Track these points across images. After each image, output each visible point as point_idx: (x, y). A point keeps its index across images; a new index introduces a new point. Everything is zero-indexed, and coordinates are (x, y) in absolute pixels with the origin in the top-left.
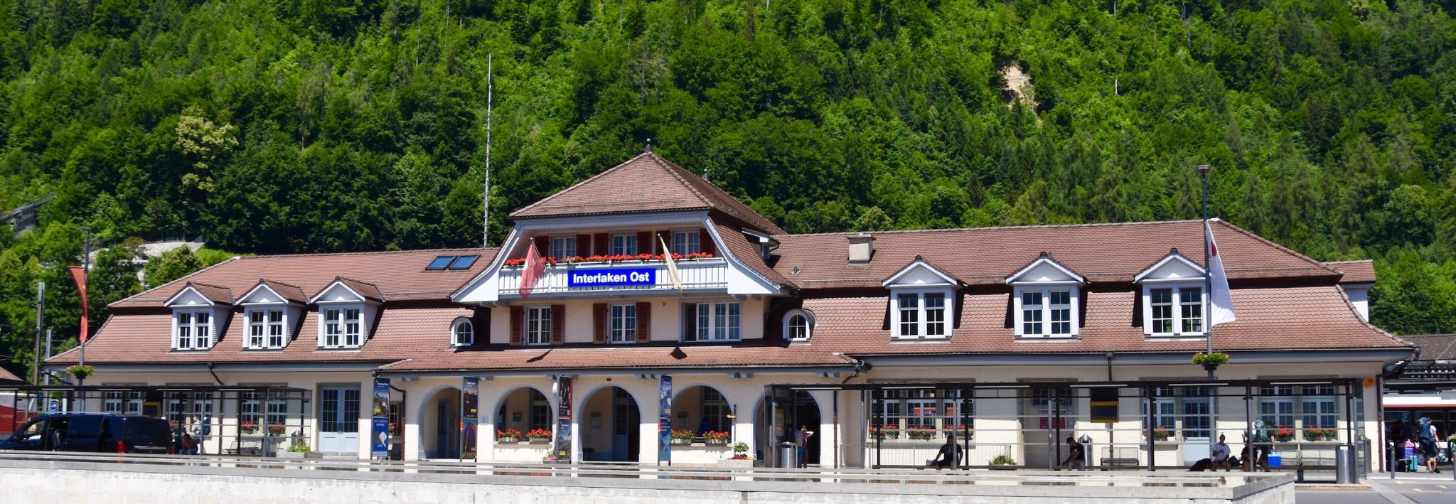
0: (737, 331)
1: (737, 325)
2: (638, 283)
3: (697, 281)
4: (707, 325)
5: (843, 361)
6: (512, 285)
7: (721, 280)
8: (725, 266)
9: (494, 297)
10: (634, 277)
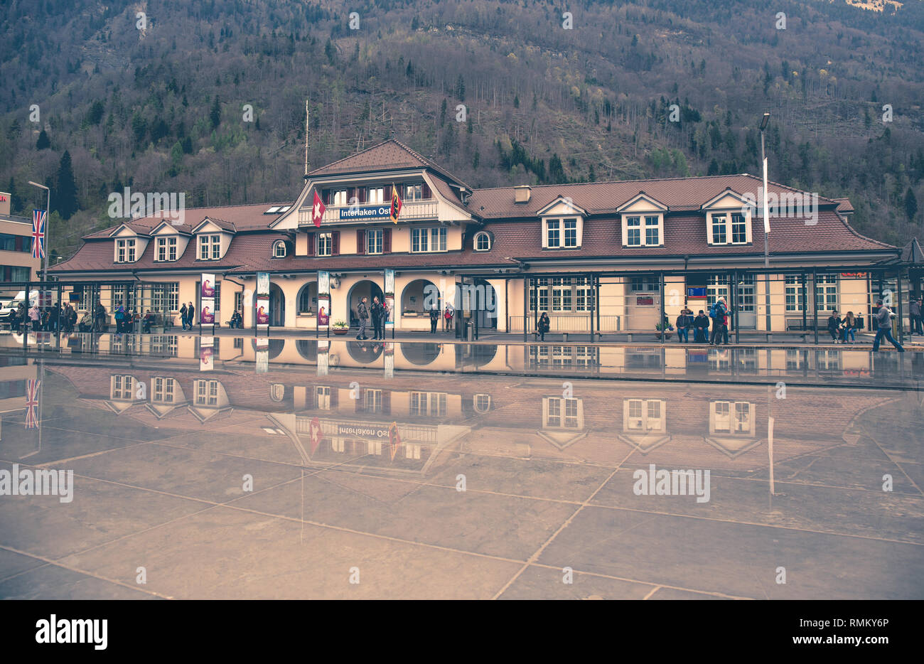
0: (445, 245)
1: (445, 241)
2: (384, 215)
3: (419, 213)
4: (426, 242)
5: (510, 262)
6: (307, 219)
7: (435, 213)
8: (437, 203)
9: (295, 226)
10: (382, 211)
